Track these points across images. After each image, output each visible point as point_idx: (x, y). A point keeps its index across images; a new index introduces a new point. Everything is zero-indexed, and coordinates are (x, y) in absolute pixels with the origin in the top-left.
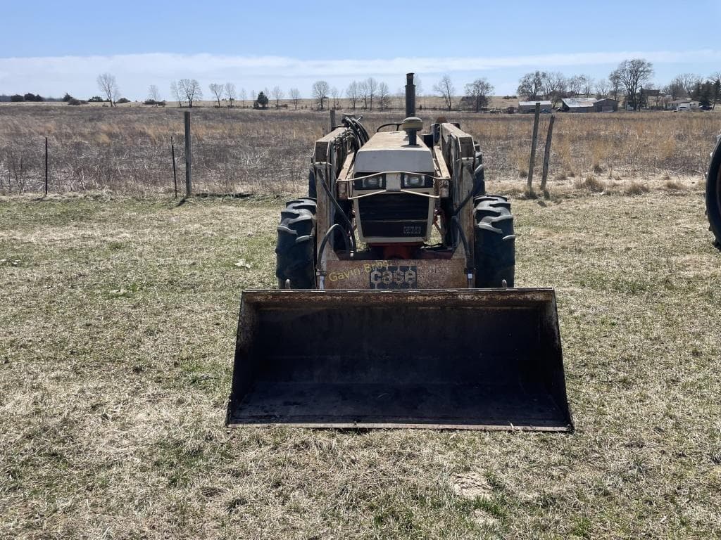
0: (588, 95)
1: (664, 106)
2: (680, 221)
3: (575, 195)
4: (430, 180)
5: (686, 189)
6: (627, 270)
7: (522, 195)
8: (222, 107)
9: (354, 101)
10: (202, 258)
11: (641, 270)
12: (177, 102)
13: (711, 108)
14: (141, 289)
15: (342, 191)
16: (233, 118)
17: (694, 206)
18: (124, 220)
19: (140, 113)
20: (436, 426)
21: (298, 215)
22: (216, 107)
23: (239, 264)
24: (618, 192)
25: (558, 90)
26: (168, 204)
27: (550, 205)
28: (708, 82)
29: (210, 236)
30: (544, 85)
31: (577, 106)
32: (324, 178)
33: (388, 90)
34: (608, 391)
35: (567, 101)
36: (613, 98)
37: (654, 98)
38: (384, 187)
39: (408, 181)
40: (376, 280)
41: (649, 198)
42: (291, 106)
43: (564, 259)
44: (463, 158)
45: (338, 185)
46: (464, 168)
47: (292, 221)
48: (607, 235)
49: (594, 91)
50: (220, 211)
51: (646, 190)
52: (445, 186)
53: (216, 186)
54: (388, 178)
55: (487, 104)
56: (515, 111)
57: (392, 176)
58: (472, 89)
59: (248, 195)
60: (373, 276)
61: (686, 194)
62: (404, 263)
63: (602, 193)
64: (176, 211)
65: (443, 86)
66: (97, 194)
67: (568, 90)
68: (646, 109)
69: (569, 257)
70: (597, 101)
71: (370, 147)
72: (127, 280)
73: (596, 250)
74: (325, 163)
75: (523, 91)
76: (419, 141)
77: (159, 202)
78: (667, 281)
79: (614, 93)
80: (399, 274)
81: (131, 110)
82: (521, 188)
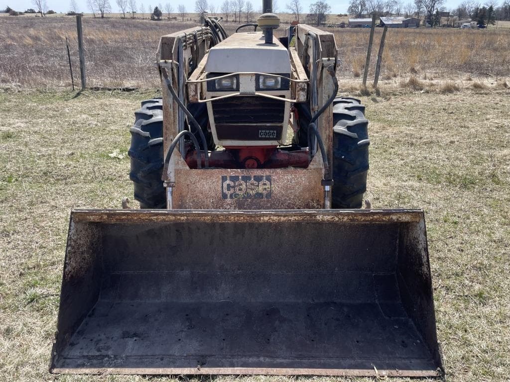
0: (398, 15)
1: (452, 24)
2: (488, 116)
3: (401, 93)
4: (286, 83)
5: (488, 89)
6: (456, 163)
7: (358, 92)
8: (126, 18)
9: (227, 15)
10: (81, 148)
11: (468, 164)
12: (92, 14)
13: (485, 27)
14: (17, 180)
15: (192, 93)
16: (135, 27)
17: (497, 104)
18: (25, 109)
19: (63, 22)
20: (290, 371)
21: (151, 116)
22: (122, 18)
23: (112, 155)
24: (435, 90)
25: (377, 10)
26: (65, 97)
27: (382, 102)
28: (484, 8)
29: (94, 126)
30: (367, 6)
31: (390, 23)
32: (170, 79)
33: (252, 8)
34: (466, 309)
35: (383, 19)
36: (416, 17)
37: (446, 18)
38: (238, 90)
39: (264, 82)
40: (228, 189)
41: (459, 96)
42: (180, 18)
43: (400, 152)
44: (324, 59)
45: (187, 86)
46: (325, 69)
47: (145, 122)
48: (432, 129)
49: (403, 12)
50: (108, 103)
51: (457, 89)
52: (303, 89)
53: (108, 81)
54: (241, 79)
55: (325, 20)
56: (345, 26)
57: (246, 77)
58: (314, 8)
59: (133, 90)
60: (225, 186)
61: (489, 93)
62: (258, 172)
63: (422, 91)
64: (71, 103)
65: (293, 5)
66: (8, 87)
67: (385, 10)
68: (439, 26)
69: (403, 150)
70: (405, 19)
71: (224, 45)
72: (5, 171)
73: (425, 144)
74: (171, 61)
75: (352, 11)
76: (275, 40)
77: (59, 95)
78: (493, 176)
79: (417, 14)
80: (252, 184)
81: (56, 20)
82: (358, 86)
